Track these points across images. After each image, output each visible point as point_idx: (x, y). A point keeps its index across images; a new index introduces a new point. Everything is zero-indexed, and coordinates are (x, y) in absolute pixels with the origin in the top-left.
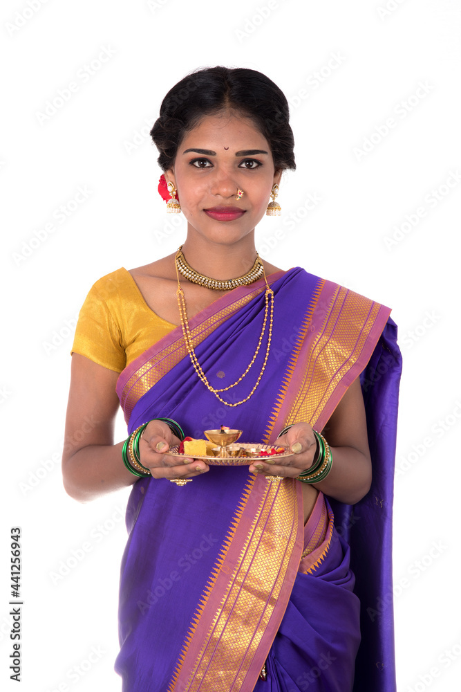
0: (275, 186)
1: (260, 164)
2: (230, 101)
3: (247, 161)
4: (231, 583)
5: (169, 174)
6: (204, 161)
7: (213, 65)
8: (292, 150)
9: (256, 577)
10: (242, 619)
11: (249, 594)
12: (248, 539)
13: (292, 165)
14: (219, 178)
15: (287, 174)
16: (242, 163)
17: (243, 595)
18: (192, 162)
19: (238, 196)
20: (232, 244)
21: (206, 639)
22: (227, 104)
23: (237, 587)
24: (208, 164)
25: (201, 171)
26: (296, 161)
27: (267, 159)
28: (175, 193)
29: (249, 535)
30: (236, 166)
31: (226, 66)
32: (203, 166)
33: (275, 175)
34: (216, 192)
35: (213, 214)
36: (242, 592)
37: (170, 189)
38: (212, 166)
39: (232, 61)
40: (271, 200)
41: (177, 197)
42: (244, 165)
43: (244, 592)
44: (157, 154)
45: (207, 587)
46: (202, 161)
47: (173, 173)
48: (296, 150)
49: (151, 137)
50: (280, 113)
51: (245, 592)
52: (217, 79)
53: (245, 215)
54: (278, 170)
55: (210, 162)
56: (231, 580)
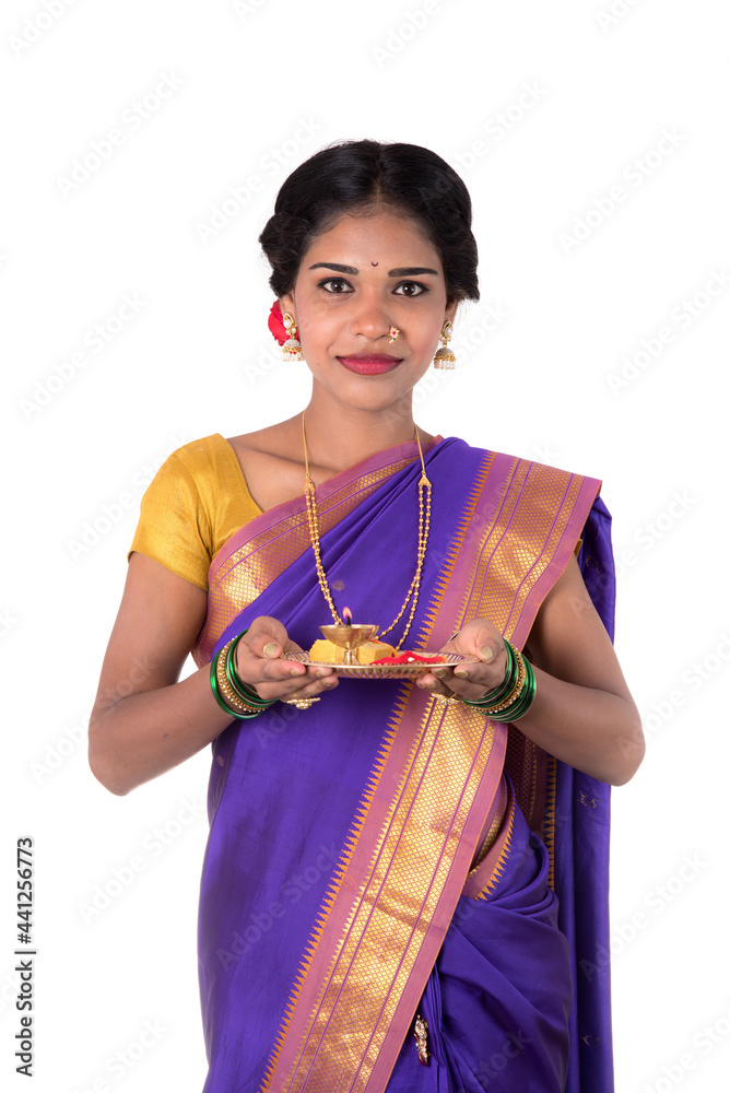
0: (447, 324)
1: (424, 288)
2: (383, 192)
3: (406, 284)
4: (359, 900)
5: (286, 301)
6: (340, 283)
7: (358, 138)
8: (475, 270)
9: (397, 889)
10: (376, 953)
11: (387, 916)
12: (382, 833)
13: (473, 293)
14: (362, 309)
15: (465, 307)
16: (397, 288)
17: (378, 918)
18: (322, 284)
19: (391, 337)
20: (377, 411)
21: (322, 987)
22: (378, 196)
23: (367, 907)
24: (345, 288)
25: (336, 297)
26: (481, 287)
27: (437, 283)
28: (294, 330)
29: (385, 827)
30: (389, 291)
31: (377, 141)
32: (338, 290)
33: (448, 307)
34: (356, 329)
35: (351, 365)
36: (375, 914)
37: (287, 324)
38: (352, 290)
39: (387, 133)
40: (440, 346)
41: (297, 337)
42: (400, 291)
43: (378, 913)
44: (269, 271)
45: (324, 907)
46: (338, 283)
47: (292, 300)
48: (482, 271)
49: (260, 245)
50: (459, 212)
51: (380, 913)
52: (364, 158)
53: (402, 365)
54: (452, 300)
55: (349, 285)
56: (358, 896)
